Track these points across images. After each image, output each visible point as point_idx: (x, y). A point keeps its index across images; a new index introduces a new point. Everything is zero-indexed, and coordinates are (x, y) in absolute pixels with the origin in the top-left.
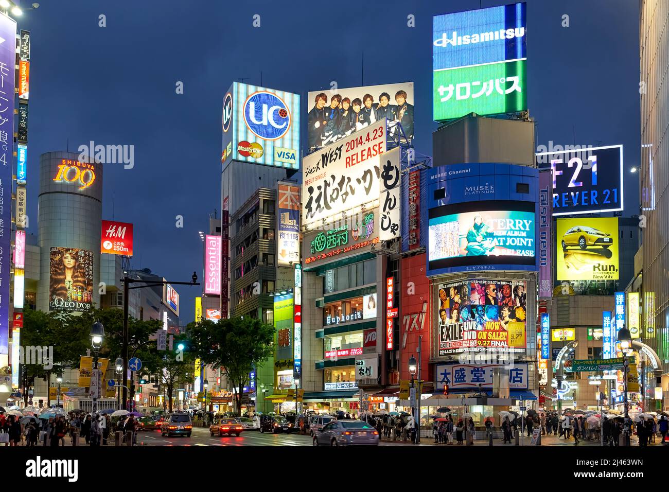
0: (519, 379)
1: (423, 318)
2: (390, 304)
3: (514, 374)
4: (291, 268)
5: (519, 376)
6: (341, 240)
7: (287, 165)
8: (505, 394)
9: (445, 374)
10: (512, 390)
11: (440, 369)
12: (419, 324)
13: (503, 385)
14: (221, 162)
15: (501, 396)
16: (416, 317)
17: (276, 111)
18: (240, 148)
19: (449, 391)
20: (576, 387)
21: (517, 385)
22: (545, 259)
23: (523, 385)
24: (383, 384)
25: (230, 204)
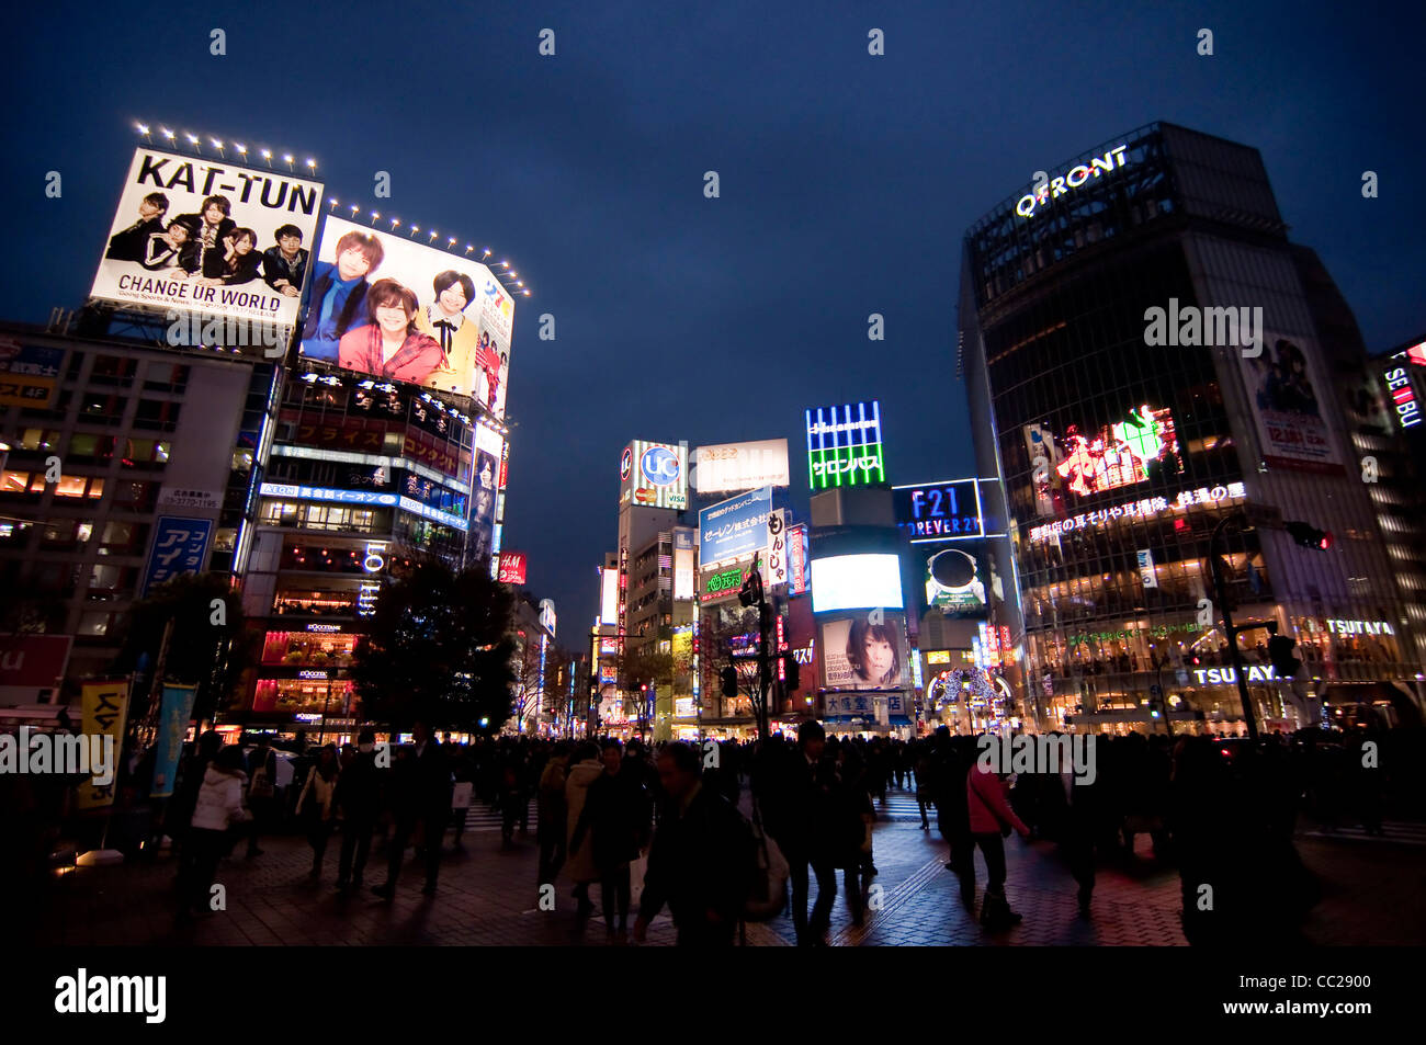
1: (810, 652)
2: (781, 639)
3: (893, 702)
4: (687, 603)
6: (735, 582)
7: (675, 507)
8: (885, 721)
9: (833, 702)
10: (891, 717)
11: (828, 698)
12: (808, 658)
13: (881, 712)
14: (618, 505)
15: (883, 723)
16: (804, 650)
17: (668, 462)
18: (638, 494)
19: (836, 718)
20: (955, 710)
21: (896, 712)
23: (901, 711)
24: (777, 711)
25: (628, 543)
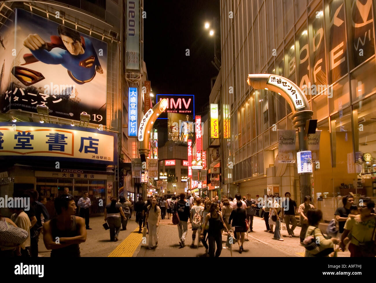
0: (94, 150)
5: (93, 146)
22: (134, 30)
